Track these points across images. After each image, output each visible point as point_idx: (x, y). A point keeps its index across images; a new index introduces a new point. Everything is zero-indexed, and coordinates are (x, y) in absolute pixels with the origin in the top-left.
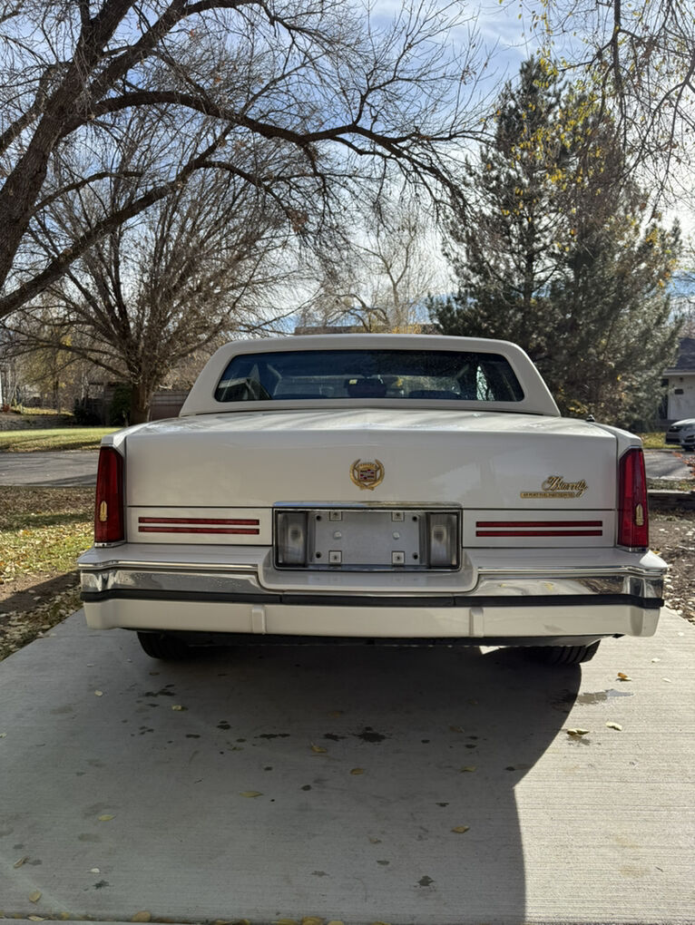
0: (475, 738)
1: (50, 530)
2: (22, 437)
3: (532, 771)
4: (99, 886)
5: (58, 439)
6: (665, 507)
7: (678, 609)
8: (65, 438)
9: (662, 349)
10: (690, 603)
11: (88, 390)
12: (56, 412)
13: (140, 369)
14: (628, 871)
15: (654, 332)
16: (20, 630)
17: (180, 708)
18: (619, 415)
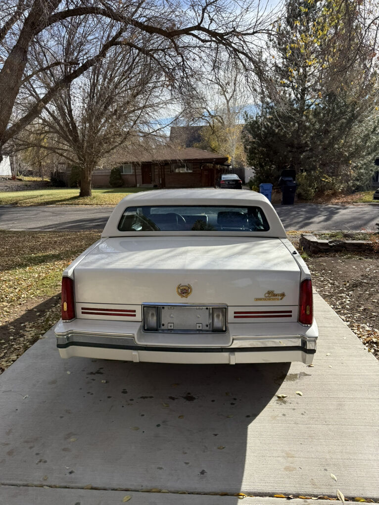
0: (235, 399)
1: (42, 267)
2: (24, 196)
3: (258, 418)
4: (71, 473)
5: (42, 198)
6: (360, 250)
7: (347, 321)
8: (46, 197)
9: (375, 146)
10: (355, 318)
11: (57, 167)
12: (41, 179)
13: (85, 159)
14: (287, 469)
15: (371, 136)
16: (31, 334)
17: (105, 382)
18: (349, 183)
